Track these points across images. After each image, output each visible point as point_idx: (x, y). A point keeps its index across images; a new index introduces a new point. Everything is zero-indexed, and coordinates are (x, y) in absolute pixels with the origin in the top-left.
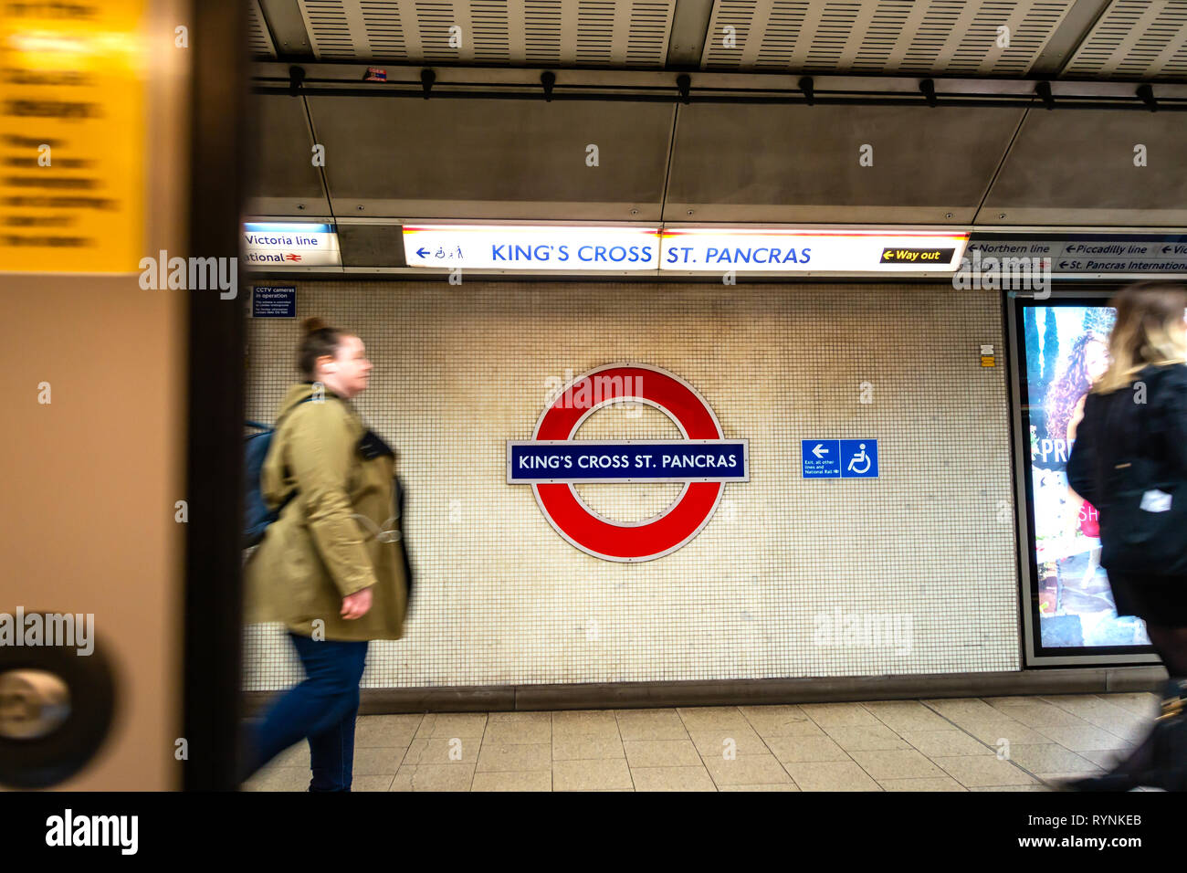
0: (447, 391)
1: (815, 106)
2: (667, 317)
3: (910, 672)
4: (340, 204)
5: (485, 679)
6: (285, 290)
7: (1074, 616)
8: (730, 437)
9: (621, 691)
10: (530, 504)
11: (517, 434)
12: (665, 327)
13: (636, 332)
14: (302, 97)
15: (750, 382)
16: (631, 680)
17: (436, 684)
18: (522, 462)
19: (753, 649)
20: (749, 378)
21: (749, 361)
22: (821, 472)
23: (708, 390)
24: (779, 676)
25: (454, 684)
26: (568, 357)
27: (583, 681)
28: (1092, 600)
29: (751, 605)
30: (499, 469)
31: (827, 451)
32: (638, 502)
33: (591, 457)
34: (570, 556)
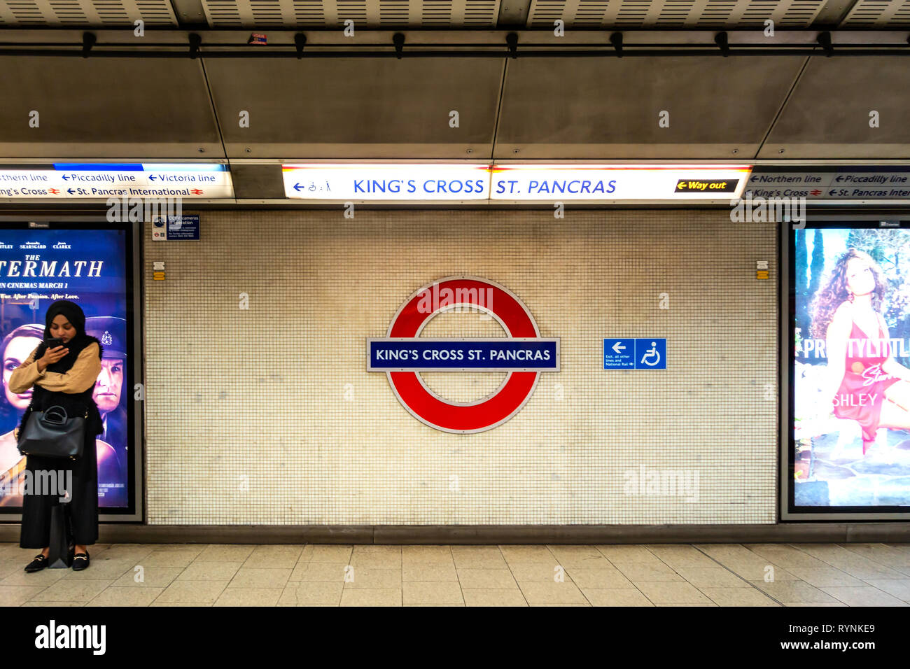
0: (319, 298)
1: (624, 58)
2: (495, 238)
3: (685, 523)
4: (232, 148)
5: (351, 520)
6: (191, 218)
7: (824, 482)
8: (545, 336)
9: (455, 532)
10: (385, 387)
11: (374, 333)
12: (494, 247)
13: (470, 250)
14: (199, 59)
15: (562, 291)
16: (464, 523)
17: (313, 523)
18: (379, 354)
19: (559, 502)
20: (562, 288)
21: (562, 274)
22: (619, 365)
23: (528, 298)
24: (580, 523)
25: (327, 524)
26: (415, 271)
27: (426, 523)
28: (839, 469)
29: (559, 469)
30: (361, 360)
31: (624, 348)
32: (470, 387)
33: (434, 351)
34: (416, 428)
